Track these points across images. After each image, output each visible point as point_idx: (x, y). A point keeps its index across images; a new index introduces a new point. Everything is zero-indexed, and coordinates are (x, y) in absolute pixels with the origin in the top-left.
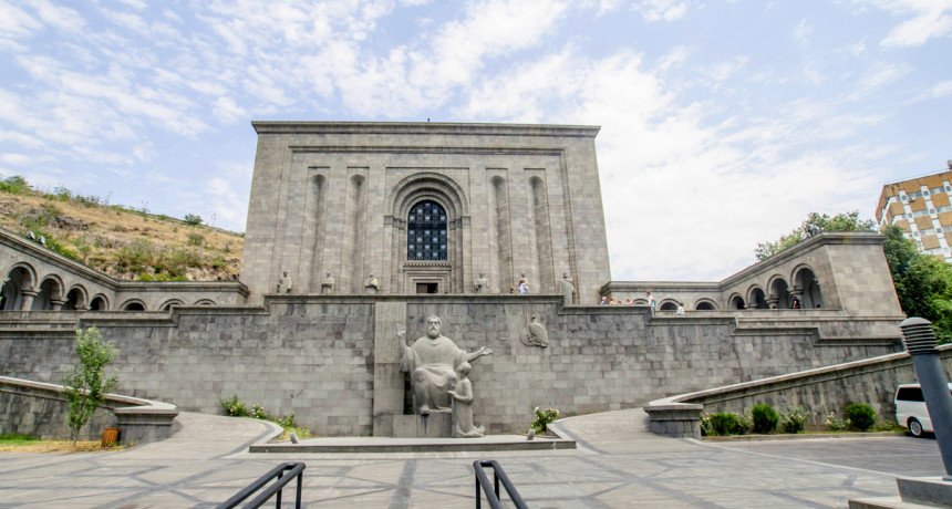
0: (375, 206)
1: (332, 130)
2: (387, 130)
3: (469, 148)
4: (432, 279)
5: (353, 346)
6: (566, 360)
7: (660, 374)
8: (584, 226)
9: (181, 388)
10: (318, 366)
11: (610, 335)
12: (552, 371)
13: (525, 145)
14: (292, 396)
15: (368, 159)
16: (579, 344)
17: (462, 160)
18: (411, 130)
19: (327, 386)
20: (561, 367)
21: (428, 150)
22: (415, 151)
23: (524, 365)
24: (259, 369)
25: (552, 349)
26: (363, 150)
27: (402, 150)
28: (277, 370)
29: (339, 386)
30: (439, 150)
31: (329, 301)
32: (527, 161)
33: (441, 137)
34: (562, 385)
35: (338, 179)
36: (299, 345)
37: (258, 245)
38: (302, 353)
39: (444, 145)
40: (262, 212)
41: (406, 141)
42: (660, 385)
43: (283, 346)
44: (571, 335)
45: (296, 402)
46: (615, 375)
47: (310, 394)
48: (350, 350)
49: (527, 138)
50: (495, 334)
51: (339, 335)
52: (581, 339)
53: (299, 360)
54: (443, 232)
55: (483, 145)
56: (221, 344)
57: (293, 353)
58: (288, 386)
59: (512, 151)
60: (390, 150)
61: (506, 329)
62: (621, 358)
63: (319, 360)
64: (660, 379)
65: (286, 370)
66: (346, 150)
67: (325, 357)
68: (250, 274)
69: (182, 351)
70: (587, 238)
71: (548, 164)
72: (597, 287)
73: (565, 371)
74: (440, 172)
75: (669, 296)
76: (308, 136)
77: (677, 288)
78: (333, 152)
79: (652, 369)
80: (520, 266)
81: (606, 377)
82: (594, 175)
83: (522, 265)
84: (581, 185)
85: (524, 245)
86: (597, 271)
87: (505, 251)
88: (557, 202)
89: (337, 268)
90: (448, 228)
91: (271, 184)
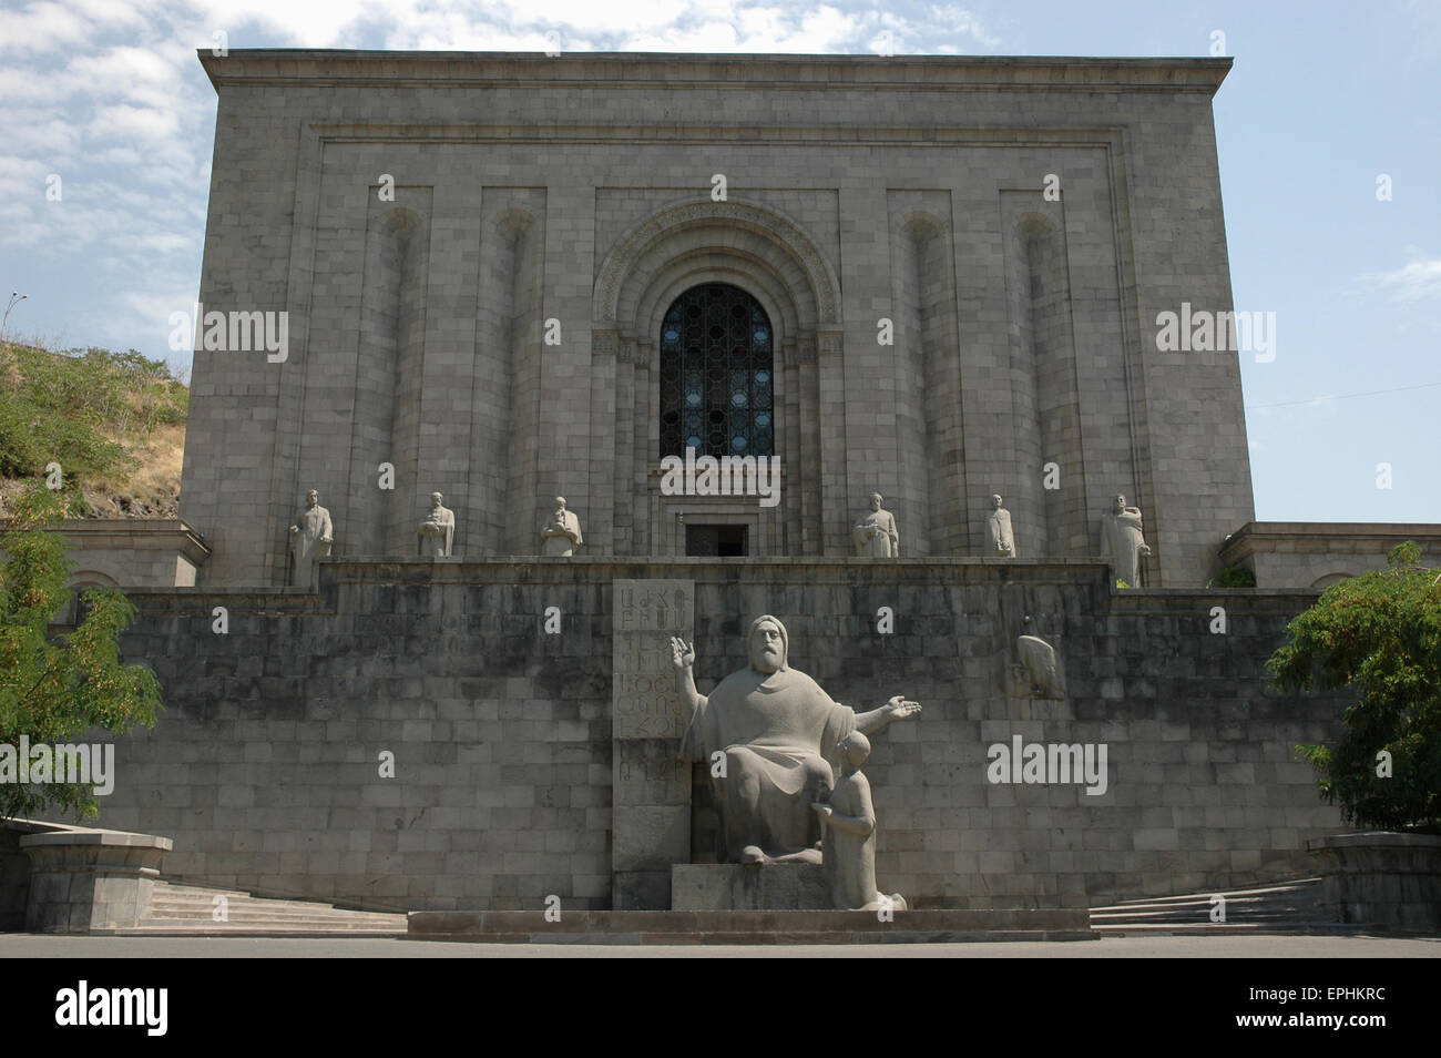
2: (600, 76)
3: (838, 129)
4: (730, 513)
5: (555, 695)
10: (466, 744)
13: (1002, 119)
14: (400, 825)
15: (543, 161)
17: (820, 164)
18: (670, 76)
19: (489, 798)
22: (680, 137)
25: (1078, 704)
26: (529, 134)
27: (642, 135)
29: (522, 797)
30: (751, 134)
35: (458, 222)
36: (413, 689)
39: (763, 120)
41: (654, 108)
45: (411, 839)
47: (448, 817)
48: (549, 703)
54: (762, 377)
55: (879, 120)
56: (209, 689)
57: (400, 712)
58: (387, 798)
59: (966, 139)
60: (606, 134)
63: (465, 730)
66: (478, 134)
67: (482, 721)
71: (1072, 174)
78: (442, 140)
80: (986, 476)
81: (1222, 778)
82: (1207, 207)
83: (990, 473)
84: (1168, 237)
85: (997, 415)
86: (1214, 491)
87: (944, 432)
88: (1095, 289)
89: (459, 482)
90: (777, 366)
91: (261, 236)
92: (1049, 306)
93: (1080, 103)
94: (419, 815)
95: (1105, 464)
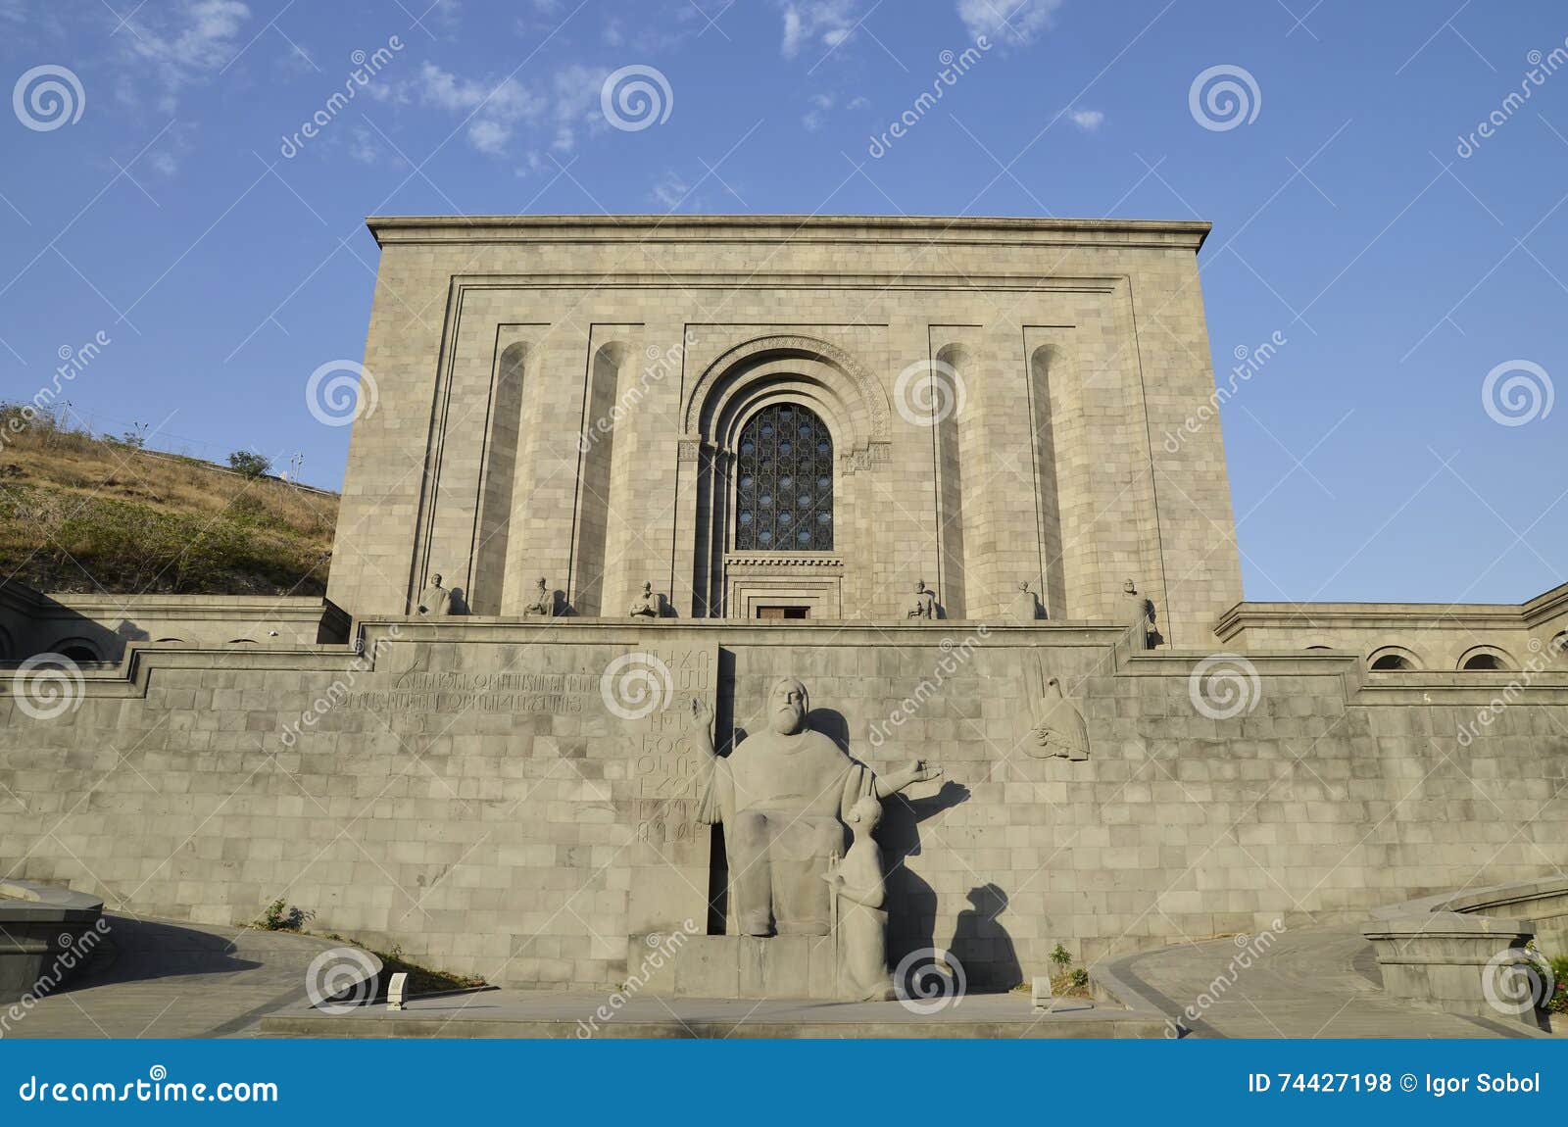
0: (656, 418)
1: (556, 235)
2: (690, 234)
3: (888, 276)
4: (795, 598)
5: (580, 753)
6: (1136, 795)
7: (1390, 835)
8: (1174, 465)
9: (146, 855)
10: (490, 802)
11: (1251, 731)
12: (1101, 823)
13: (1023, 269)
14: (421, 880)
15: (643, 302)
16: (1172, 752)
17: (872, 302)
18: (748, 234)
19: (511, 857)
20: (1123, 815)
21: (787, 280)
22: (756, 283)
23: (1025, 808)
24: (338, 807)
25: (1099, 765)
26: (631, 280)
27: (724, 281)
28: (384, 811)
29: (542, 856)
30: (815, 280)
31: (520, 636)
32: (1027, 306)
33: (820, 249)
34: (1128, 861)
35: (568, 354)
36: (443, 747)
37: (373, 510)
38: (450, 769)
39: (826, 269)
40: (386, 432)
41: (734, 258)
42: (1388, 864)
43: (402, 750)
44: (1149, 729)
45: (430, 897)
46: (1266, 835)
47: (468, 876)
48: (572, 764)
49: (1030, 251)
50: (949, 726)
51: (542, 723)
52: (1177, 741)
53: (441, 787)
54: (824, 482)
55: (923, 269)
56: (248, 741)
57: (427, 768)
58: (410, 853)
59: (994, 283)
60: (694, 280)
61: (977, 712)
62: (1279, 791)
63: (490, 788)
64: (1390, 848)
65: (407, 810)
66: (588, 281)
67: (507, 781)
68: (352, 580)
69: (152, 759)
70: (1183, 494)
71: (1083, 314)
72: (1209, 616)
73: (1133, 825)
74: (818, 333)
75: (1392, 638)
76: (498, 249)
77: (1411, 619)
78: (558, 287)
79: (1368, 820)
80: (1015, 564)
81: (1243, 840)
82: (1195, 340)
83: (1018, 561)
84: (1164, 365)
85: (1023, 512)
86: (1208, 577)
87: (977, 527)
88: (1105, 407)
89: (562, 569)
90: (836, 473)
91: (408, 365)
92: (1066, 421)
93: (1088, 257)
94: (442, 872)
95: (1115, 554)
